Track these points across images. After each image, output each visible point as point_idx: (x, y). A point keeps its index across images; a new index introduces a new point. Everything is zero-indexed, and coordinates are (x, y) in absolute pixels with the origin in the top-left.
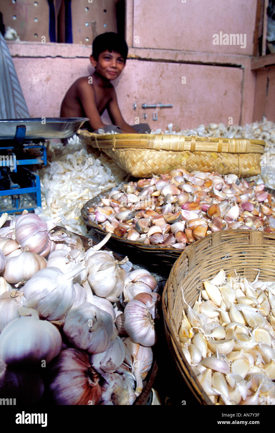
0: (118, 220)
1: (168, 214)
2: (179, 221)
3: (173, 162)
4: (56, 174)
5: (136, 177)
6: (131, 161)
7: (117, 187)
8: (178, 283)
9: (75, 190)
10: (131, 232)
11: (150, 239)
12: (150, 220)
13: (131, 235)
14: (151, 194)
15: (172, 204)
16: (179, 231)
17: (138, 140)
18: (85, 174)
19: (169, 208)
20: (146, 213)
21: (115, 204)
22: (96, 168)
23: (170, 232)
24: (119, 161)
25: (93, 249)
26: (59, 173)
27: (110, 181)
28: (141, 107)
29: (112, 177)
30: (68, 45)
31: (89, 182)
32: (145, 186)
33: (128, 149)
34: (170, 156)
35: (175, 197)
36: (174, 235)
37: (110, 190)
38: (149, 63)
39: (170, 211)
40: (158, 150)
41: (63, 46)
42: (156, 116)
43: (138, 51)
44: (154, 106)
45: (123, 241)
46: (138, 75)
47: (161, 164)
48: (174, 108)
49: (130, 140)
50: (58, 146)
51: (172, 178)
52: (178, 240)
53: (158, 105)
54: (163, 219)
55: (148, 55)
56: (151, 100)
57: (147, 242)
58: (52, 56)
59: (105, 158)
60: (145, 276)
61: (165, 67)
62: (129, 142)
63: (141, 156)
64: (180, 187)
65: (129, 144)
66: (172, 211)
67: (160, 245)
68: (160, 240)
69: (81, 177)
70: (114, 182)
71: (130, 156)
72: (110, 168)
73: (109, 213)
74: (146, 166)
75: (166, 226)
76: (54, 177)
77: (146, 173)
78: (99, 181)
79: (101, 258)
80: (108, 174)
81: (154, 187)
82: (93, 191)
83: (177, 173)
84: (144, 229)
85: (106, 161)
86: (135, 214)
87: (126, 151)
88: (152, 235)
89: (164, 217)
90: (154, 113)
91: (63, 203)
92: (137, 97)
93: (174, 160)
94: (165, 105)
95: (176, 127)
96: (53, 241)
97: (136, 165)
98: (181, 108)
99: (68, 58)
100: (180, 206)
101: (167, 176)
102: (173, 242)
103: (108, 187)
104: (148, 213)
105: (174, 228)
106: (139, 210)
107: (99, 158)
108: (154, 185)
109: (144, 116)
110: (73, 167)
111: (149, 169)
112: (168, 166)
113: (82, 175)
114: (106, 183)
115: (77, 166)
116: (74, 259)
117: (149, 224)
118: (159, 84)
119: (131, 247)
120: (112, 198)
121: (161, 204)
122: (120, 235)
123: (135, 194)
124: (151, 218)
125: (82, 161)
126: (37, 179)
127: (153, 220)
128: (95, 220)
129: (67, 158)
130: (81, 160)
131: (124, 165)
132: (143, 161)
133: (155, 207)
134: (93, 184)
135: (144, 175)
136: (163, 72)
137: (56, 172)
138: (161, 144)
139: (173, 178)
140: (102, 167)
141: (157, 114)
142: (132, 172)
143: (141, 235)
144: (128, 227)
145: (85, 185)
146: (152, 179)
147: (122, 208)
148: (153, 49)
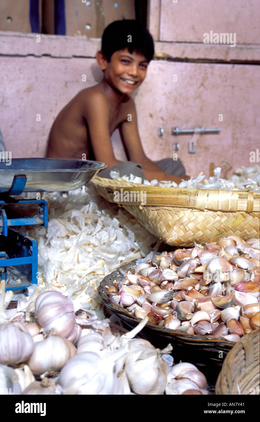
0: (151, 303)
1: (217, 297)
2: (232, 306)
3: (222, 226)
4: (56, 238)
5: (172, 245)
6: (165, 224)
7: (143, 258)
8: (233, 379)
9: (84, 261)
10: (169, 318)
11: (194, 328)
12: (193, 304)
13: (169, 322)
14: (194, 269)
15: (222, 283)
16: (232, 319)
17: (175, 196)
18: (96, 238)
19: (218, 289)
20: (187, 294)
21: (145, 281)
22: (112, 231)
23: (220, 320)
24: (148, 223)
25: (126, 337)
26: (59, 236)
27: (133, 250)
28: (170, 132)
29: (136, 244)
30: (61, 37)
31: (104, 251)
32: (185, 259)
33: (161, 207)
34: (218, 218)
35: (226, 274)
36: (226, 324)
37: (134, 262)
38: (184, 64)
39: (220, 292)
40: (202, 210)
41: (53, 39)
42: (193, 146)
43: (167, 46)
44: (191, 131)
45: (160, 330)
46: (166, 83)
47: (206, 228)
48: (222, 134)
49: (164, 196)
50: (55, 196)
51: (221, 248)
52: (231, 331)
53: (198, 130)
54: (210, 302)
55: (183, 52)
56: (187, 122)
57: (190, 331)
58: (37, 54)
59: (125, 216)
60: (191, 372)
61: (210, 70)
62: (163, 198)
63: (179, 218)
64: (232, 262)
65: (162, 201)
66: (222, 292)
67: (207, 337)
68: (208, 330)
69: (92, 242)
70: (139, 250)
71: (164, 218)
72: (133, 230)
73: (138, 293)
74: (185, 230)
75: (215, 312)
76: (53, 242)
77: (186, 241)
78: (118, 249)
79: (139, 345)
80: (130, 239)
81: (197, 260)
82: (109, 263)
83: (227, 242)
84: (186, 314)
85: (127, 221)
86: (174, 296)
87: (158, 210)
88: (197, 323)
89: (211, 300)
90: (191, 141)
91: (68, 279)
92: (165, 118)
93: (224, 224)
94: (208, 130)
95: (225, 164)
96: (79, 324)
97: (172, 229)
98: (233, 134)
99: (60, 57)
100: (232, 286)
101: (213, 245)
102: (224, 333)
103: (131, 258)
104: (190, 294)
105: (225, 314)
106: (178, 290)
107: (117, 216)
108: (197, 257)
109: (174, 146)
110: (80, 229)
111: (190, 236)
112: (215, 232)
113: (93, 241)
114: (127, 253)
115: (85, 228)
116: (108, 345)
117: (192, 309)
118: (199, 97)
119: (170, 337)
120: (140, 273)
121: (207, 283)
122: (154, 322)
123: (172, 269)
124: (194, 300)
125: (92, 220)
126: (33, 245)
127: (197, 303)
128: (119, 303)
129: (71, 215)
130: (90, 218)
131: (155, 229)
132: (182, 224)
133: (200, 286)
134: (109, 252)
135: (183, 243)
136: (205, 79)
137: (55, 235)
138: (207, 203)
139: (223, 248)
140: (121, 229)
141: (195, 144)
142: (166, 239)
143: (183, 323)
144: (164, 311)
145: (97, 254)
146: (195, 249)
147: (153, 287)
148: (190, 43)
